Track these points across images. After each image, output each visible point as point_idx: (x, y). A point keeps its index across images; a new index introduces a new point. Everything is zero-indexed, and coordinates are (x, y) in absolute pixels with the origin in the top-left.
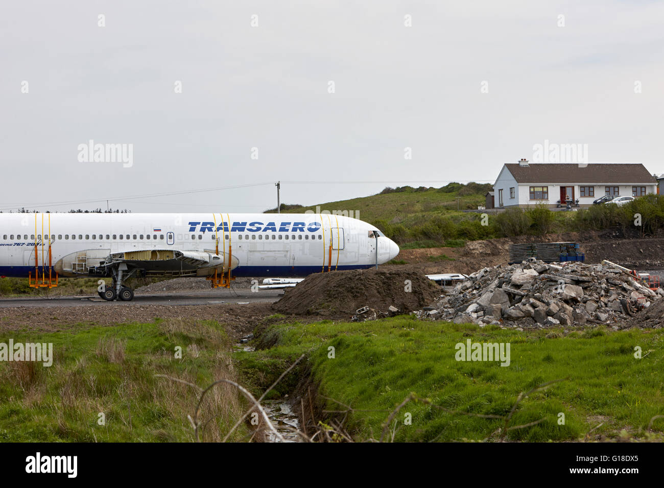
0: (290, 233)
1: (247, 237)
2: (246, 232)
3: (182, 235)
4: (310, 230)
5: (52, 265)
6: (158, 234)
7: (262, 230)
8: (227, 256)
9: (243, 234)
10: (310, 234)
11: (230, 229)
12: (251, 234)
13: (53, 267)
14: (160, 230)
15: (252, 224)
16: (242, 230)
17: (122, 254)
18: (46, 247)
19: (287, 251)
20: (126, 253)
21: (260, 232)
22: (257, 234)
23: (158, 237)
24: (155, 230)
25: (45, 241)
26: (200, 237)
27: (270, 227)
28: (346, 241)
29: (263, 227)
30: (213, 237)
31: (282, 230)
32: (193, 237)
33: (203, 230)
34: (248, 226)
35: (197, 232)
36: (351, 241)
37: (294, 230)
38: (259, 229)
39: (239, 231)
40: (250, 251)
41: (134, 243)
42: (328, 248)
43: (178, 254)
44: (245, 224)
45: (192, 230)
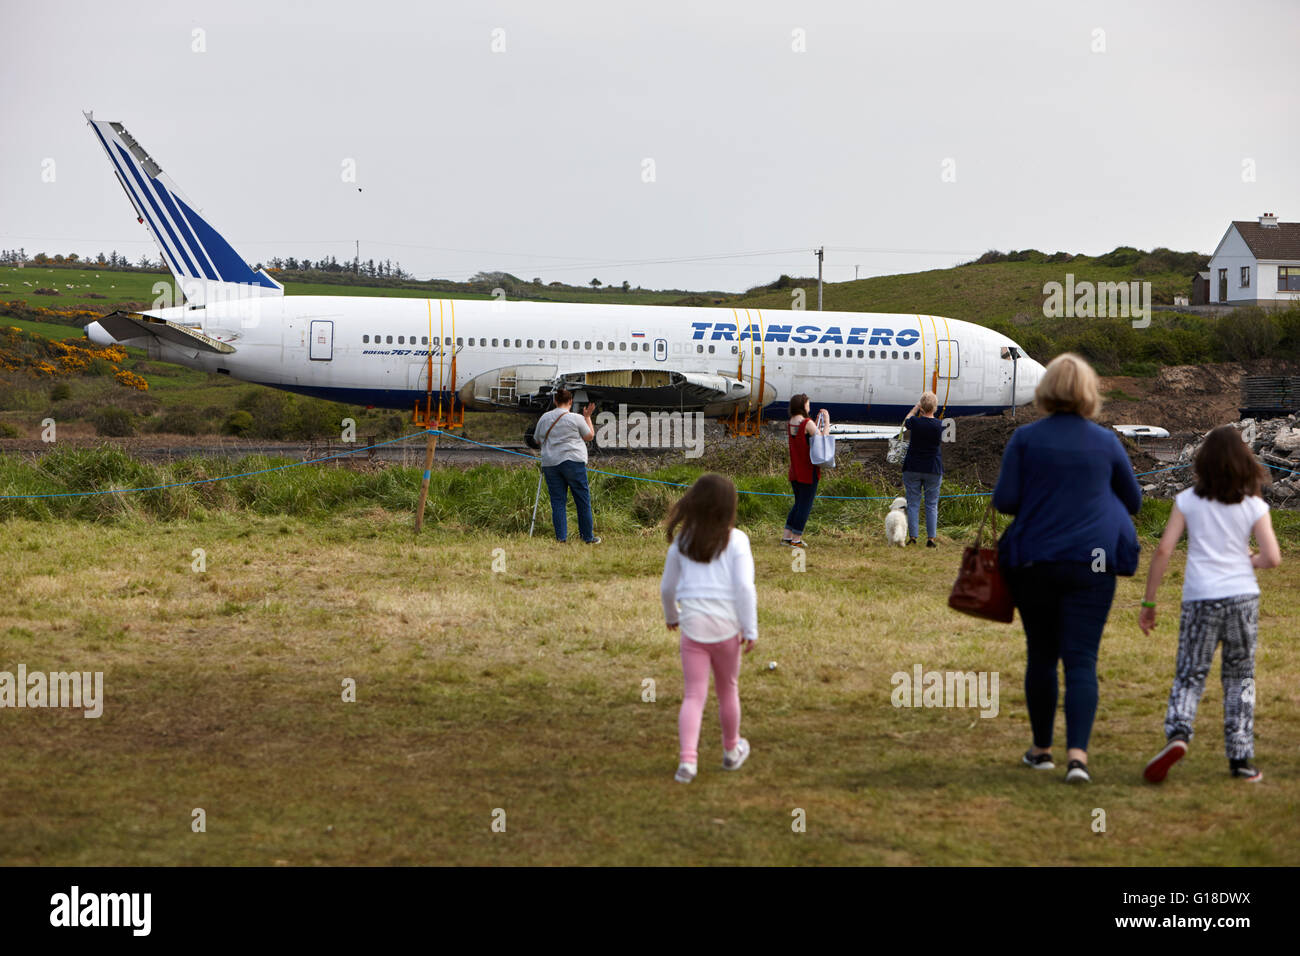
0: (866, 348)
1: (792, 352)
2: (791, 343)
3: (680, 344)
4: (901, 342)
5: (457, 390)
6: (640, 341)
7: (818, 339)
8: (757, 383)
9: (786, 346)
10: (901, 350)
11: (763, 337)
12: (798, 346)
13: (457, 393)
14: (643, 335)
15: (801, 330)
16: (784, 339)
17: (582, 375)
18: (447, 359)
19: (861, 378)
20: (589, 373)
21: (815, 345)
22: (809, 347)
23: (640, 347)
24: (634, 335)
25: (446, 348)
26: (712, 349)
27: (832, 335)
28: (962, 363)
29: (820, 335)
30: (734, 350)
31: (852, 341)
32: (700, 349)
33: (716, 336)
34: (793, 333)
35: (707, 340)
36: (971, 364)
37: (874, 341)
38: (812, 339)
39: (778, 341)
40: (797, 377)
41: (598, 355)
42: (931, 375)
43: (678, 377)
44: (788, 329)
45: (698, 336)
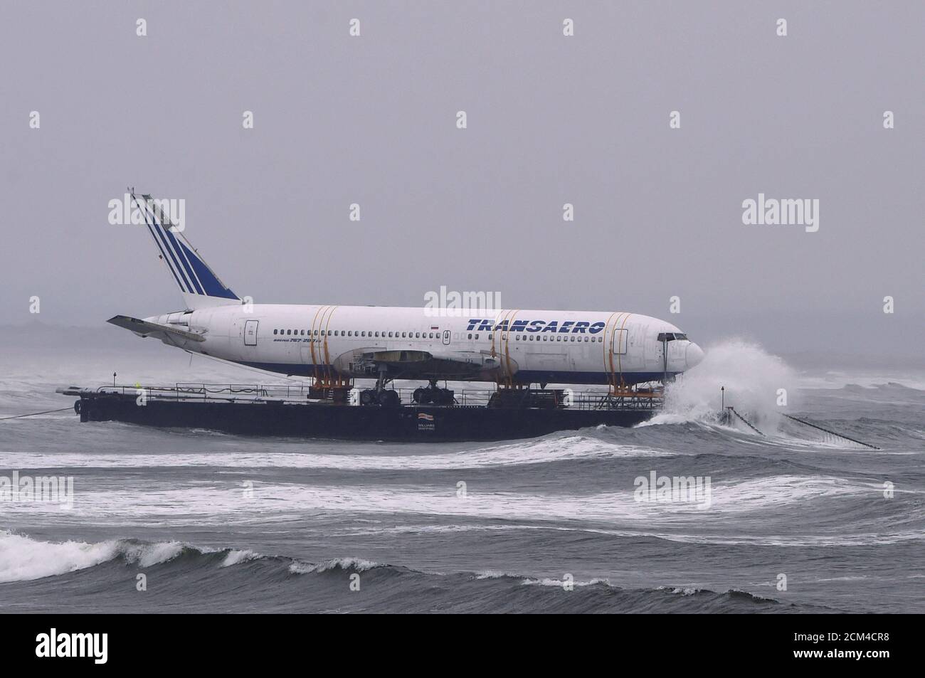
0: (570, 334)
1: (525, 338)
2: (525, 332)
3: (458, 334)
4: (592, 331)
5: (330, 364)
6: (435, 331)
7: (542, 330)
8: (504, 358)
9: (521, 334)
10: (591, 335)
11: (509, 328)
12: (528, 334)
13: (332, 366)
14: (437, 328)
15: (533, 324)
16: (521, 329)
18: (322, 344)
19: (566, 355)
21: (539, 333)
22: (535, 334)
23: (434, 336)
24: (432, 328)
25: (321, 337)
26: (477, 337)
27: (551, 327)
28: (629, 345)
29: (544, 326)
30: (490, 337)
31: (563, 330)
32: (470, 337)
33: (481, 328)
34: (528, 326)
35: (474, 332)
36: (634, 345)
37: (575, 331)
38: (539, 329)
39: (518, 331)
40: (528, 354)
41: (411, 341)
42: (609, 352)
44: (526, 323)
45: (470, 328)
